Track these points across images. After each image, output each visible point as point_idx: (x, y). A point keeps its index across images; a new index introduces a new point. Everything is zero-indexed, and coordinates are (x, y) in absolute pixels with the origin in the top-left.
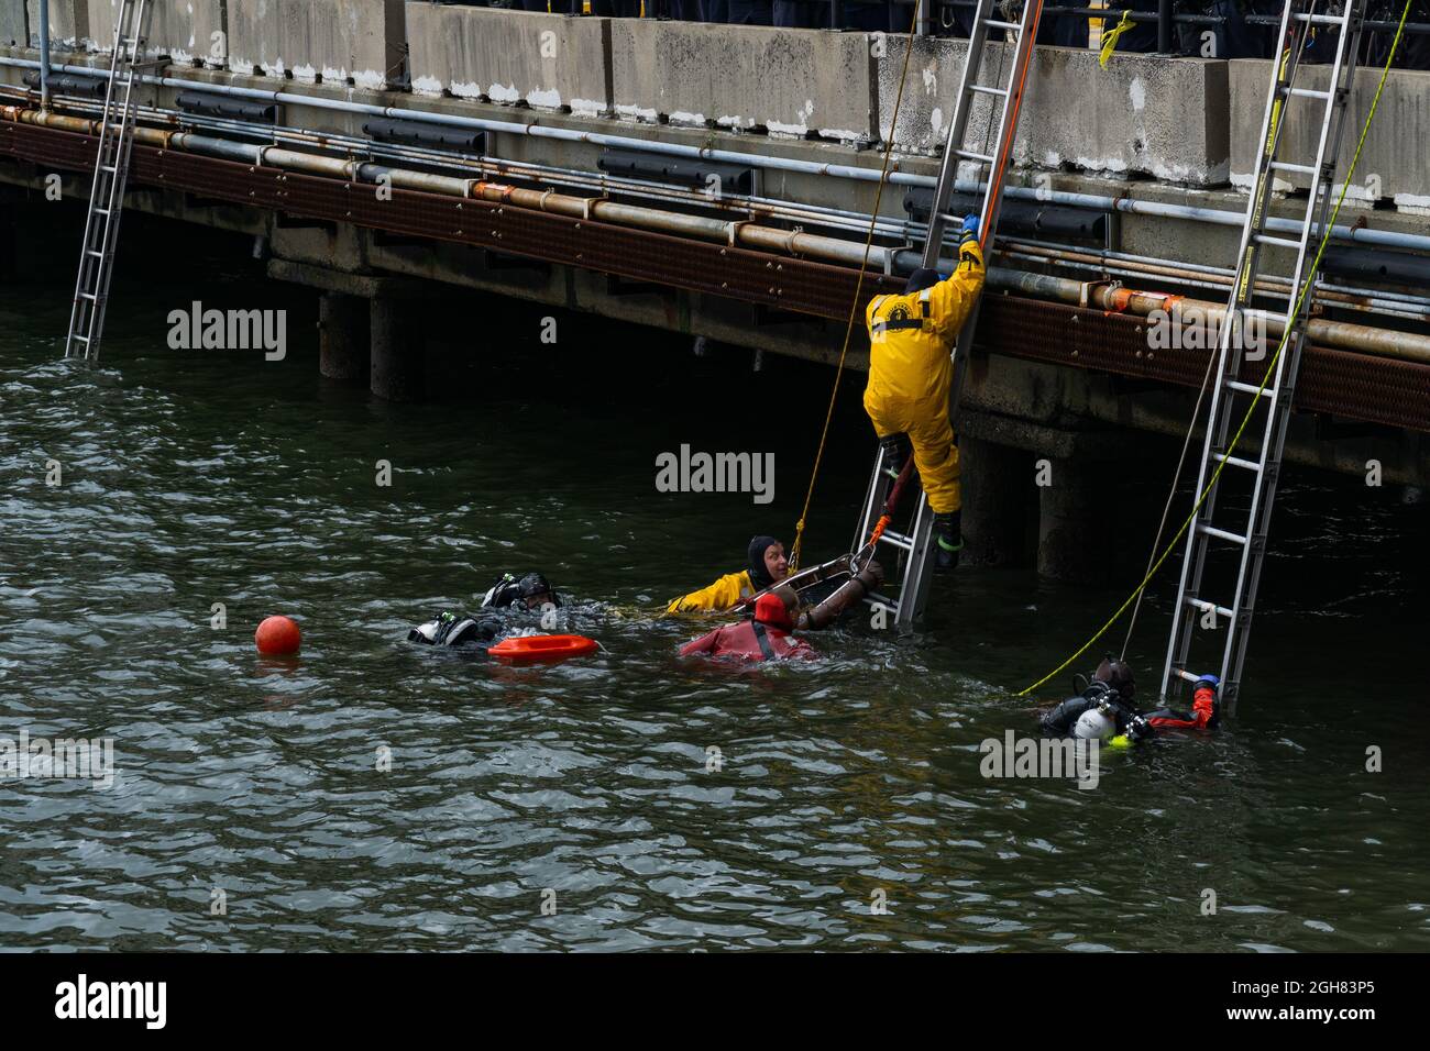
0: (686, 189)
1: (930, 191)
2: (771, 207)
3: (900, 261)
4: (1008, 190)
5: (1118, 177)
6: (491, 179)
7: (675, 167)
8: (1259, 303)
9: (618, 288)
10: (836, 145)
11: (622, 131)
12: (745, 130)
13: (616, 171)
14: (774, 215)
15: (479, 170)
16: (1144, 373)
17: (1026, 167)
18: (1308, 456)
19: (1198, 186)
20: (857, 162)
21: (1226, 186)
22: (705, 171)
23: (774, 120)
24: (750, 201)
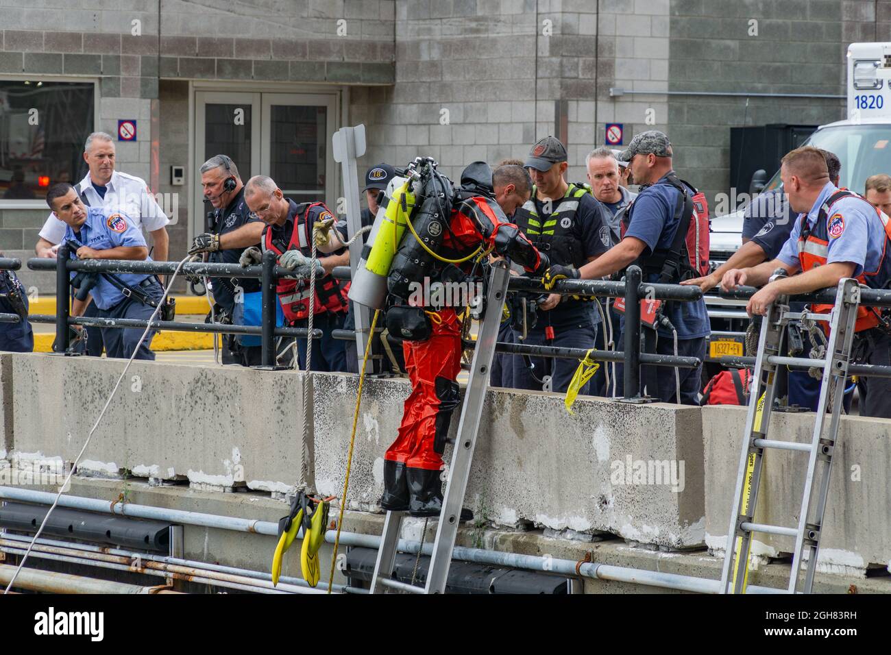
0: (96, 549)
1: (371, 552)
2: (189, 570)
4: (457, 551)
5: (581, 537)
7: (82, 523)
10: (266, 498)
12: (164, 481)
14: (195, 579)
17: (479, 525)
19: (671, 549)
21: (702, 548)
22: (117, 528)
23: (196, 470)
24: (167, 563)
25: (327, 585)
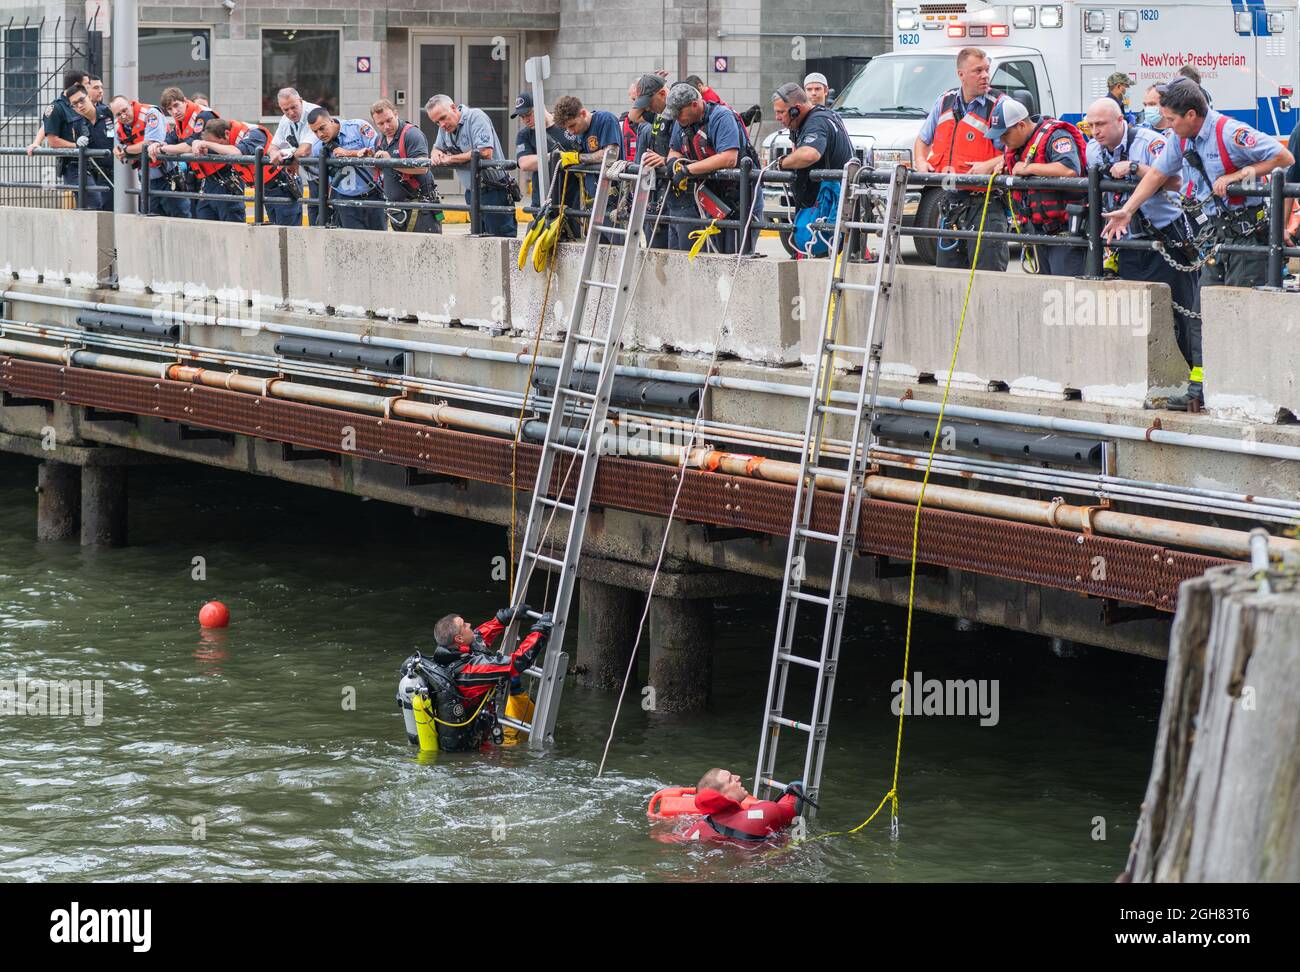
0: (349, 370)
1: (553, 370)
2: (419, 385)
3: (529, 430)
4: (618, 369)
5: (709, 357)
6: (185, 362)
7: (340, 351)
8: (825, 462)
9: (291, 454)
10: (475, 332)
11: (296, 321)
12: (399, 320)
13: (289, 354)
14: (422, 391)
15: (174, 355)
16: (733, 523)
17: (634, 350)
18: (870, 591)
19: (776, 365)
20: (493, 346)
21: (798, 364)
22: (365, 354)
23: (423, 311)
24: (402, 379)
25: (524, 395)
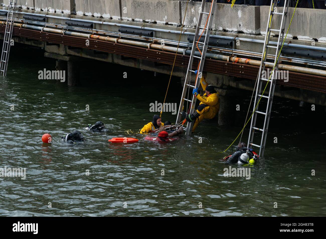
0: (139, 36)
1: (193, 36)
2: (157, 40)
3: (187, 52)
4: (211, 36)
5: (235, 32)
6: (95, 34)
7: (136, 31)
8: (268, 60)
9: (123, 58)
10: (172, 26)
11: (124, 23)
12: (152, 23)
13: (122, 32)
14: (158, 42)
15: (92, 32)
16: (242, 76)
17: (215, 30)
18: (279, 95)
19: (253, 34)
20: (177, 30)
21: (260, 34)
22: (143, 32)
23: (158, 20)
24: (153, 38)
